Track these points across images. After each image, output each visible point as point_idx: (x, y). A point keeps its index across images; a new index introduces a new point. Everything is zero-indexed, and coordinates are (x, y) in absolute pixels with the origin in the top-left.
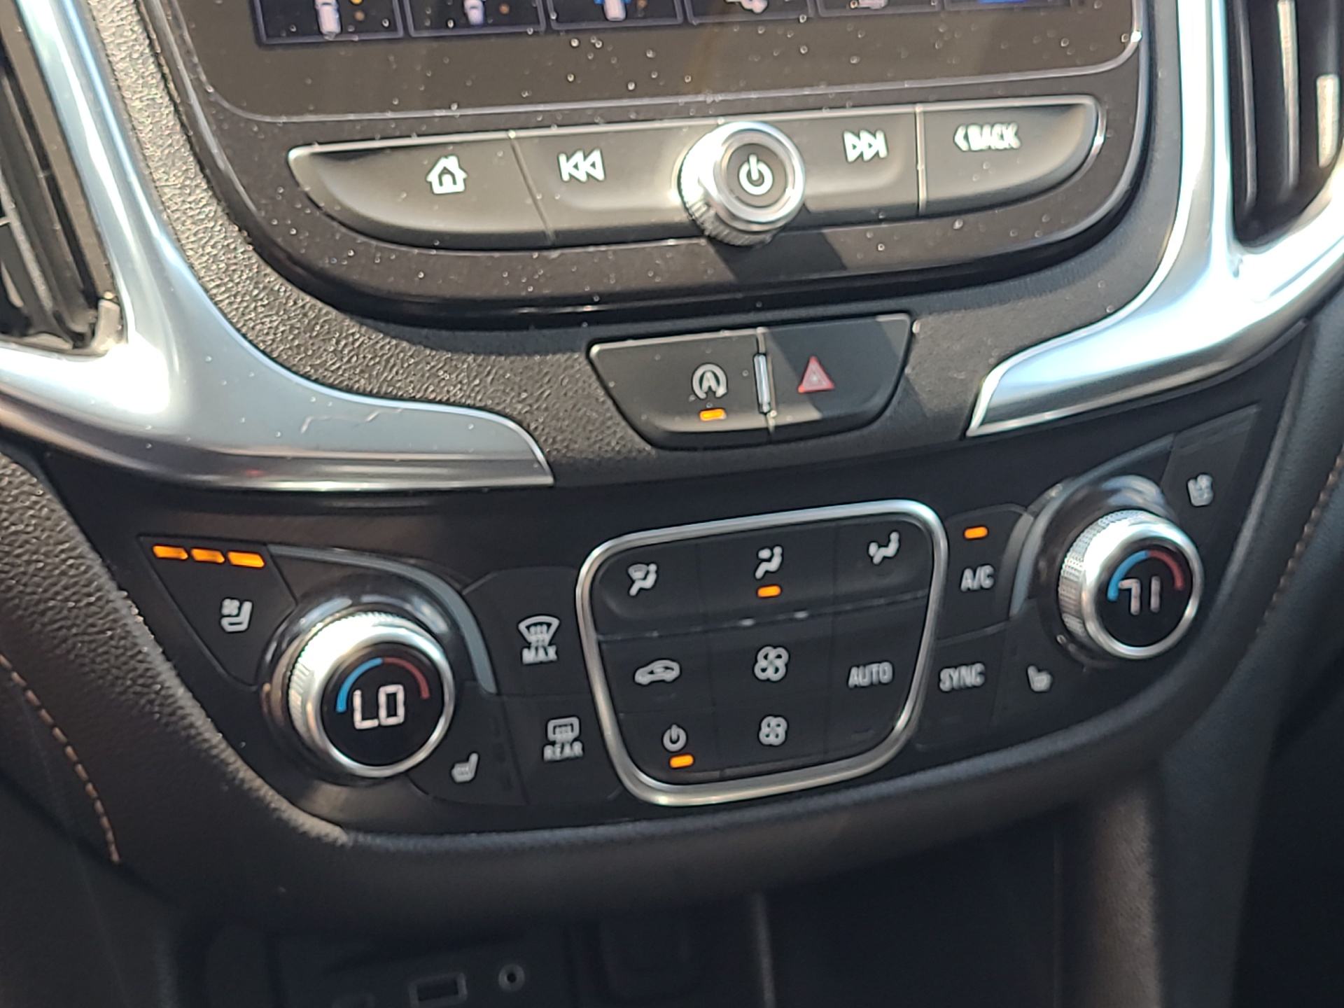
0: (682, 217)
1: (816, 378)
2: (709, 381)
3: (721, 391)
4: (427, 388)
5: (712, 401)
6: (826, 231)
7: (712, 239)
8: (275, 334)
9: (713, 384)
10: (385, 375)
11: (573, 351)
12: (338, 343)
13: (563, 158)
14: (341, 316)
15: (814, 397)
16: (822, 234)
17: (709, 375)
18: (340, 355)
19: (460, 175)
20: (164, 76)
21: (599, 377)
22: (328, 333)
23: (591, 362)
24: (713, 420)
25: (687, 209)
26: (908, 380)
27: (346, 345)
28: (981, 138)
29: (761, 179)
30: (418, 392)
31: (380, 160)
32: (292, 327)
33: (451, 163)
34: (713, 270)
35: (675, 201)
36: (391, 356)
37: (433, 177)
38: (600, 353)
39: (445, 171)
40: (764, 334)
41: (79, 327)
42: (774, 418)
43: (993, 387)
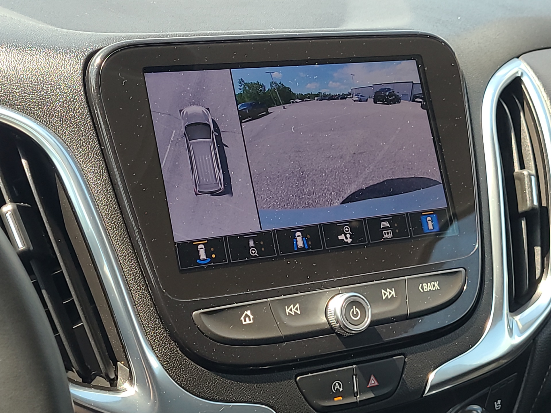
0: (327, 326)
1: (373, 382)
2: (337, 386)
3: (341, 389)
4: (240, 397)
5: (338, 393)
6: (376, 327)
7: (339, 335)
8: (187, 381)
9: (338, 387)
10: (226, 393)
11: (290, 379)
12: (209, 383)
13: (286, 307)
14: (210, 373)
15: (373, 389)
16: (375, 328)
17: (337, 384)
18: (210, 388)
19: (251, 317)
20: (147, 285)
21: (299, 388)
22: (206, 380)
23: (296, 382)
24: (338, 400)
25: (329, 324)
26: (403, 379)
27: (212, 384)
28: (428, 287)
29: (357, 314)
30: (237, 399)
31: (224, 313)
32: (193, 378)
33: (249, 313)
34: (340, 347)
35: (324, 320)
36: (228, 387)
37: (242, 318)
38: (299, 379)
39: (247, 316)
40: (355, 367)
41: (112, 376)
42: (359, 398)
43: (432, 377)
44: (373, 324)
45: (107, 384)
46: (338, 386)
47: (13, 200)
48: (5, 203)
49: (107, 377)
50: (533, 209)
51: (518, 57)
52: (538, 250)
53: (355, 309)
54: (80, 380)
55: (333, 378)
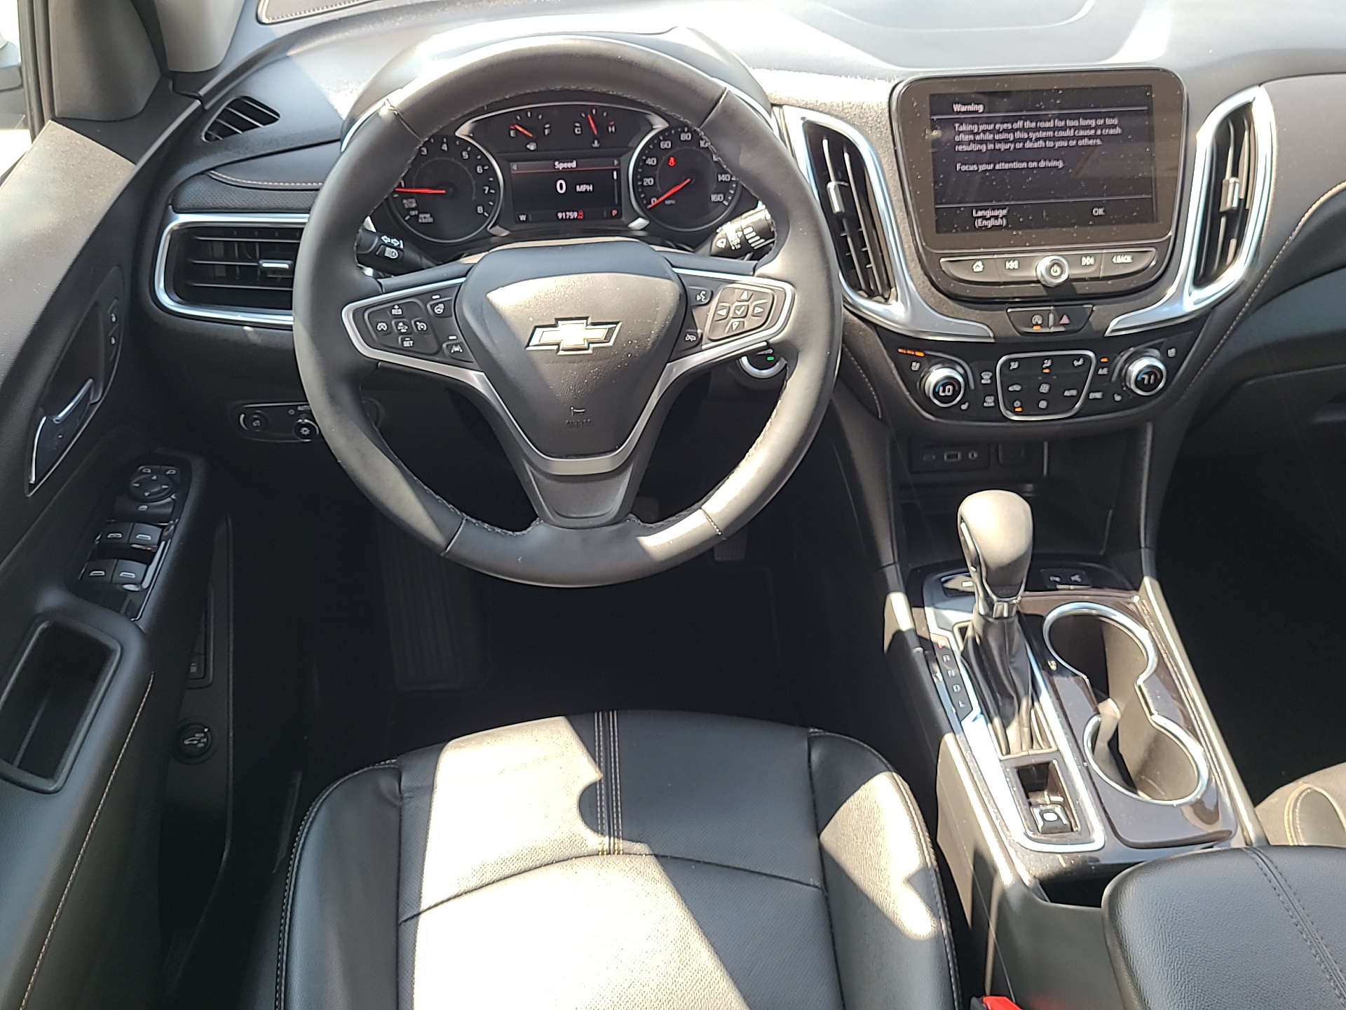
0: (1035, 279)
1: (1065, 320)
3: (1040, 322)
5: (1037, 325)
6: (1074, 283)
7: (1043, 285)
11: (1003, 310)
13: (1008, 262)
14: (948, 300)
15: (1064, 325)
16: (1072, 286)
19: (981, 267)
21: (1009, 316)
22: (945, 303)
23: (1008, 313)
24: (1036, 329)
25: (1037, 277)
26: (1089, 322)
27: (948, 306)
28: (1120, 259)
29: (1057, 272)
31: (962, 262)
32: (936, 301)
33: (979, 263)
34: (1043, 292)
35: (1034, 274)
37: (974, 267)
38: (1010, 311)
39: (977, 266)
40: (1053, 308)
41: (886, 296)
42: (1052, 330)
43: (1113, 324)
44: (1069, 280)
45: (883, 300)
46: (1037, 319)
47: (837, 179)
48: (830, 181)
49: (882, 296)
50: (1231, 209)
51: (1260, 85)
52: (1233, 242)
53: (1056, 268)
54: (866, 296)
55: (1036, 313)
